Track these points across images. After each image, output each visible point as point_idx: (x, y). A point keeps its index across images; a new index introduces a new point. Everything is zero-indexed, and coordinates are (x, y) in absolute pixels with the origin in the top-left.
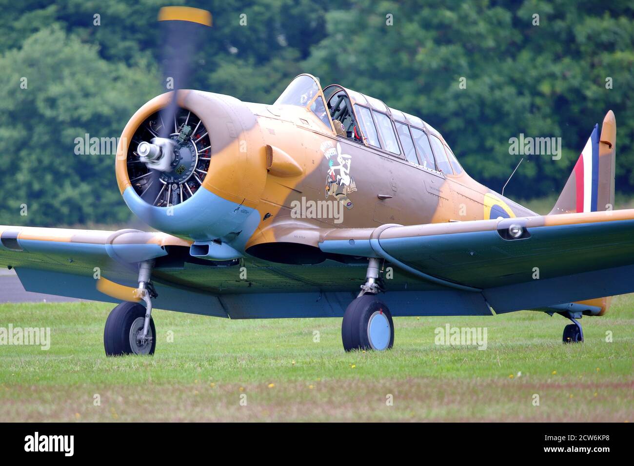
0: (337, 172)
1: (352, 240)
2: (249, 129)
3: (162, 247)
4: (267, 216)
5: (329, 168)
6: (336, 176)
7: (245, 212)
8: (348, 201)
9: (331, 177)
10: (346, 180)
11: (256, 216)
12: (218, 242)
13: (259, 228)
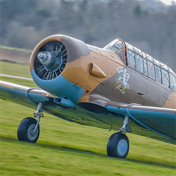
0: (122, 80)
1: (119, 107)
2: (84, 55)
3: (47, 97)
4: (87, 91)
5: (119, 78)
6: (121, 81)
7: (77, 88)
8: (125, 92)
9: (119, 81)
10: (125, 84)
11: (82, 90)
12: (66, 98)
13: (84, 96)
